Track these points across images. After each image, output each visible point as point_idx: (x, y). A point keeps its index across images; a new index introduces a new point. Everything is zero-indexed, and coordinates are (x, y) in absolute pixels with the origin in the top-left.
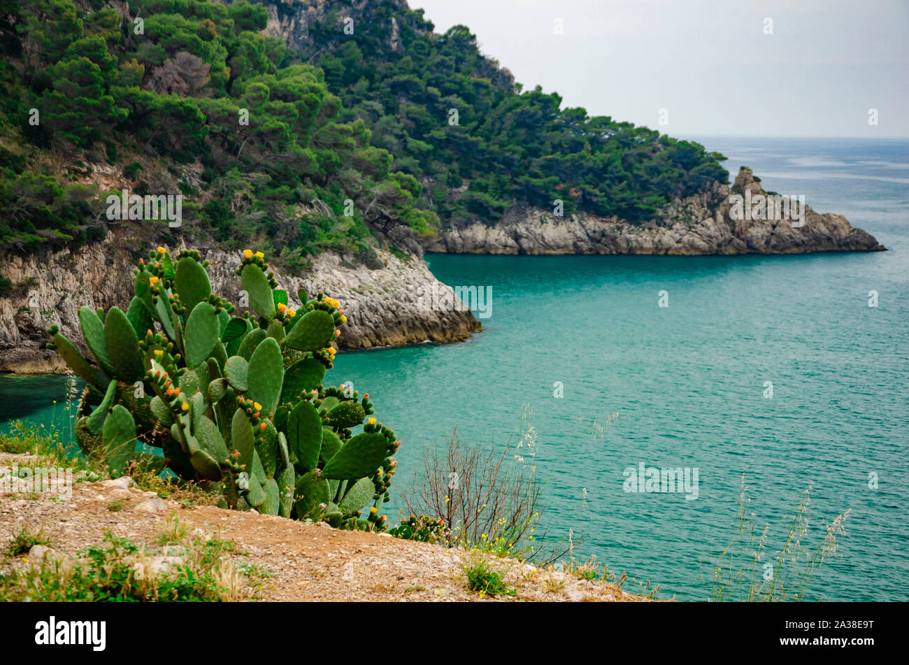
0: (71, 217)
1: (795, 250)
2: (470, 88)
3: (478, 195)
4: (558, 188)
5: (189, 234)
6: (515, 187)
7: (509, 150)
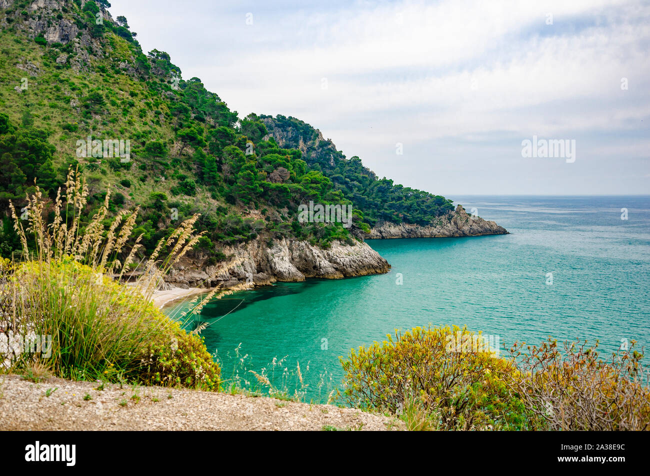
0: (246, 230)
1: (479, 234)
2: (360, 178)
3: (366, 217)
4: (395, 214)
5: (286, 235)
6: (379, 214)
7: (376, 201)
